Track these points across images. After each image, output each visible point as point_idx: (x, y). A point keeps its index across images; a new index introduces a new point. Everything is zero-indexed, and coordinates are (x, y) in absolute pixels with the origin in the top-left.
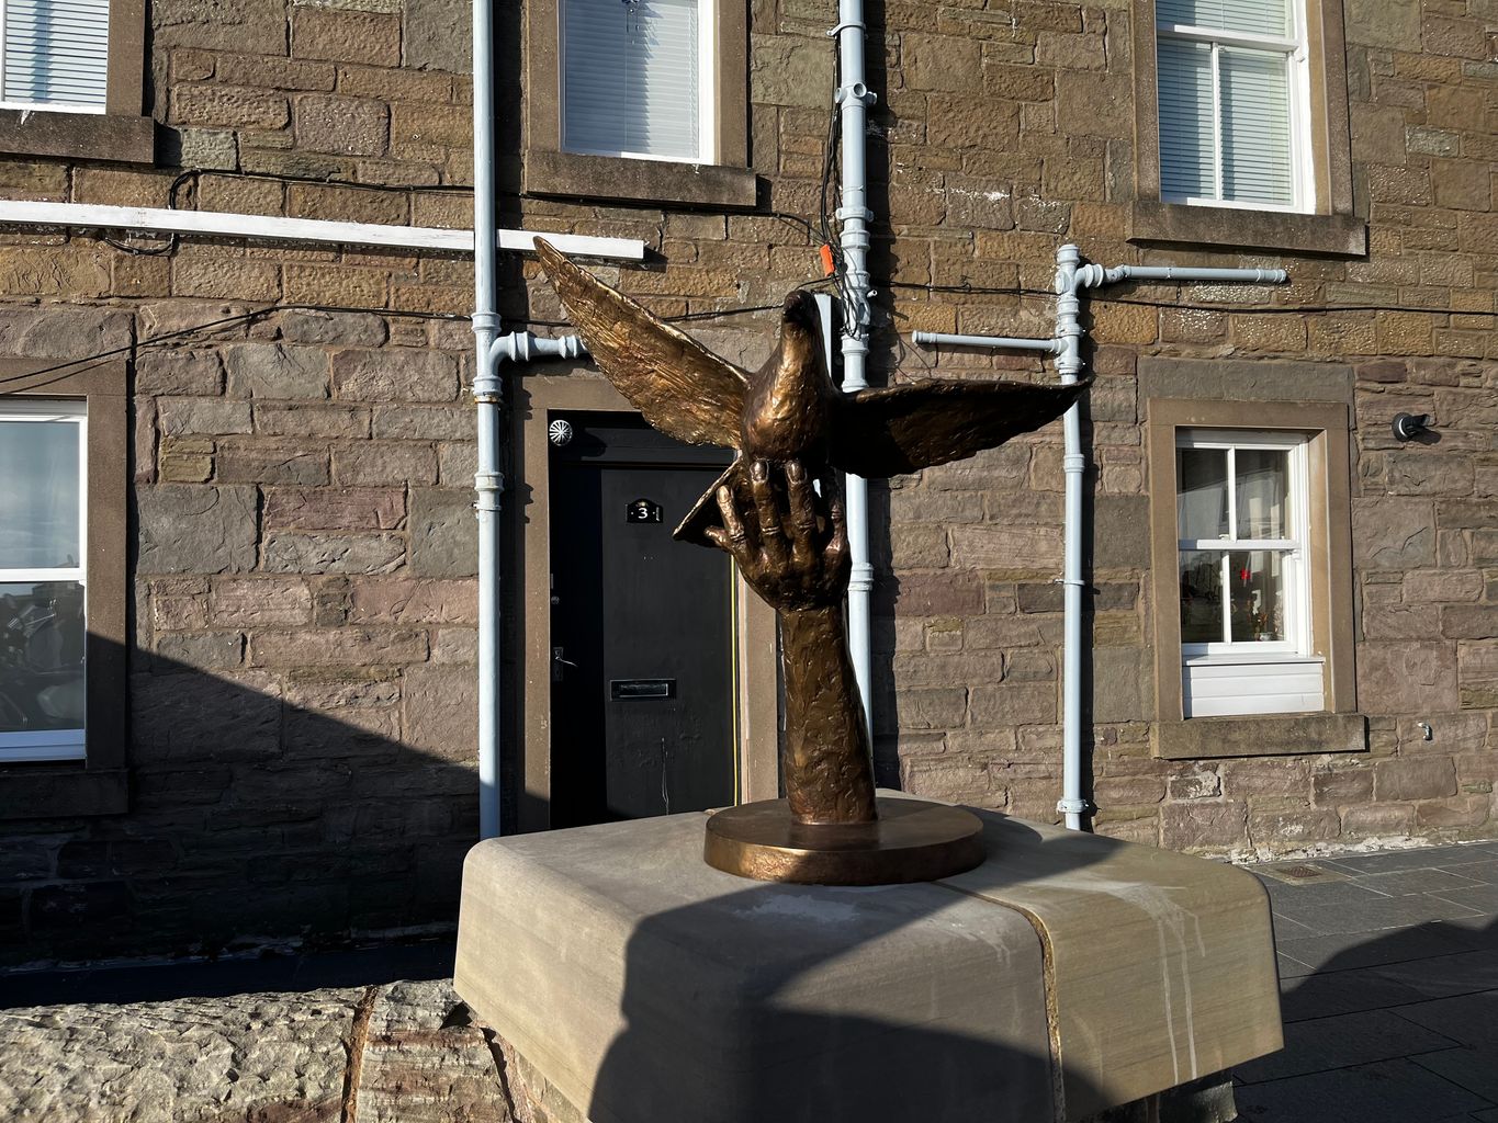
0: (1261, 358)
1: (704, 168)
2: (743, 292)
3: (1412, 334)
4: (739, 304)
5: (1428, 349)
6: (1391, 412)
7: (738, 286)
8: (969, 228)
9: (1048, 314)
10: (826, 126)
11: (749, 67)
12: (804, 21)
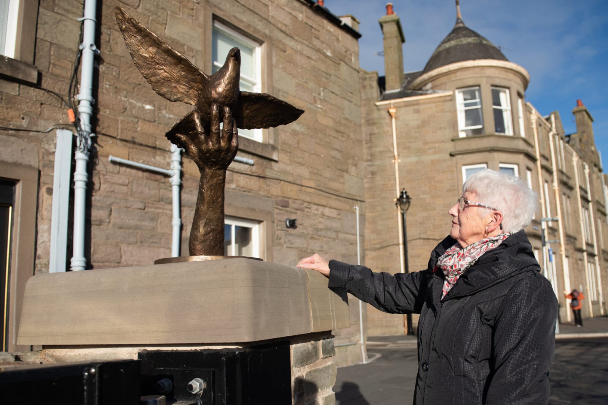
0: (245, 191)
1: (9, 59)
2: (26, 122)
3: (291, 191)
4: (22, 126)
5: (296, 197)
6: (285, 217)
7: (23, 118)
8: (136, 117)
9: (168, 160)
10: (74, 58)
11: (37, 22)
12: (67, 11)
